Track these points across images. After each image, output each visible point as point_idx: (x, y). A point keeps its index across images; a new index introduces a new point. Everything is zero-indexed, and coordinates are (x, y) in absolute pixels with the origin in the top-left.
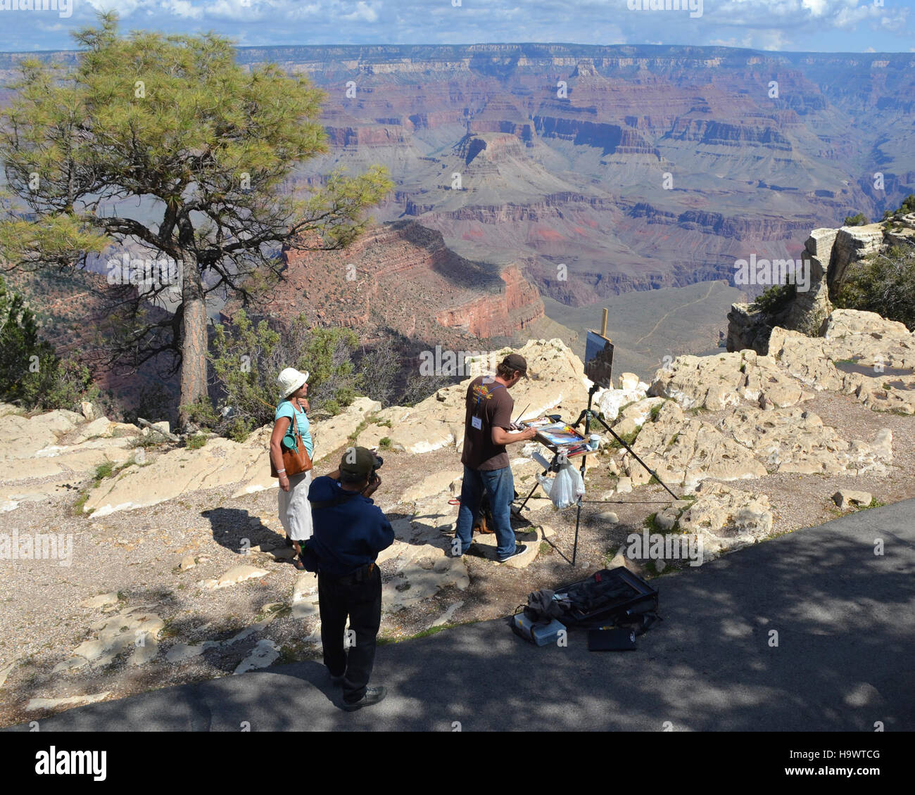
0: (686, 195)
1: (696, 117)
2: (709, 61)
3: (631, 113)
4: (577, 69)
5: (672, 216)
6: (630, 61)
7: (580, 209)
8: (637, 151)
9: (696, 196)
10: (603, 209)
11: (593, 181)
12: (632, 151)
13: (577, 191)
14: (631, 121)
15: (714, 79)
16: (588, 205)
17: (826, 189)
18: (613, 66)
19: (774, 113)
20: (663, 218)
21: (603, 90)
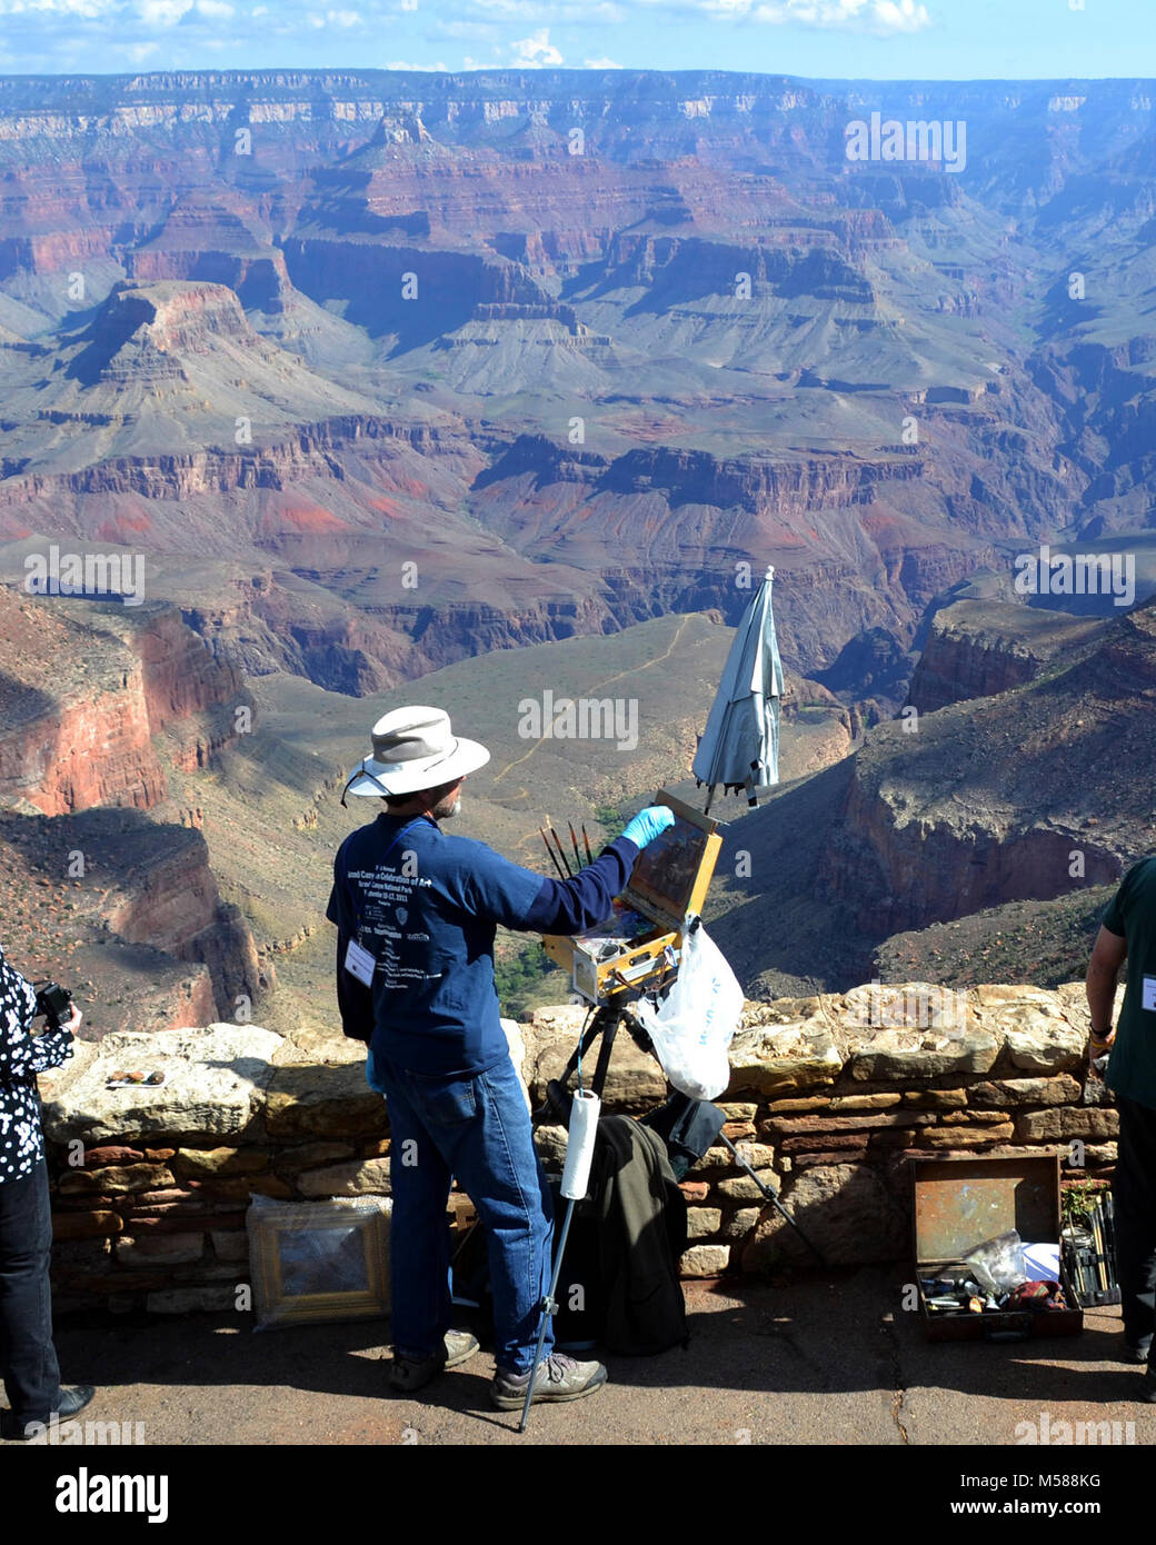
0: (635, 412)
1: (656, 233)
2: (689, 105)
3: (510, 225)
4: (381, 127)
5: (599, 461)
6: (509, 109)
7: (385, 455)
8: (521, 314)
9: (656, 411)
10: (439, 451)
11: (418, 387)
12: (512, 315)
13: (379, 411)
14: (512, 245)
15: (701, 143)
16: (404, 445)
17: (952, 384)
18: (471, 118)
19: (835, 217)
20: (578, 468)
21: (443, 174)
